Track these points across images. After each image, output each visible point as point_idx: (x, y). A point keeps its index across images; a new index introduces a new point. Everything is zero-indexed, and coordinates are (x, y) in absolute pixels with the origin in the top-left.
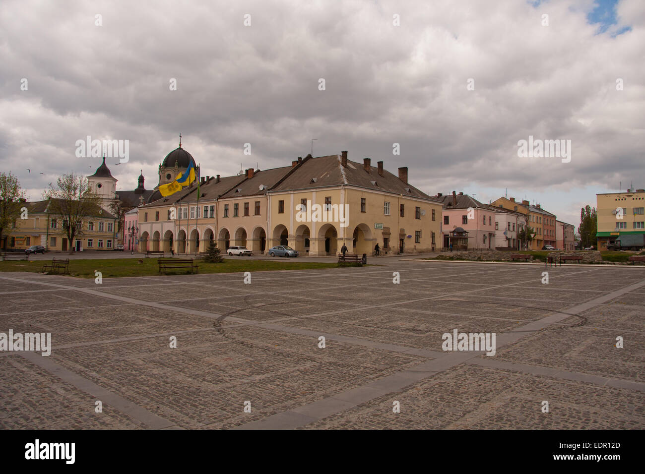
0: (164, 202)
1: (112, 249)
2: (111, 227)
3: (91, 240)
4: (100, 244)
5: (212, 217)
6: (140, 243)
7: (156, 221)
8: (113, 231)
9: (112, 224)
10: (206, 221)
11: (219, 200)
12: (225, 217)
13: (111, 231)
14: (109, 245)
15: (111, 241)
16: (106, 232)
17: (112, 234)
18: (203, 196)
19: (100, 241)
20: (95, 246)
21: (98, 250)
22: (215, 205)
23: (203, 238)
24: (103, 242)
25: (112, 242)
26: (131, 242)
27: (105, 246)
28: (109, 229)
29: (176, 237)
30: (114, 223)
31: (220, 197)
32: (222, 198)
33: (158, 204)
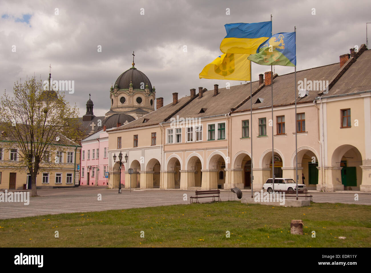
0: (144, 122)
1: (73, 185)
2: (72, 157)
3: (46, 175)
4: (58, 179)
5: (221, 138)
6: (112, 176)
7: (134, 147)
8: (73, 162)
9: (72, 153)
10: (212, 144)
11: (232, 115)
12: (243, 138)
13: (71, 162)
14: (69, 179)
15: (70, 175)
16: (65, 164)
17: (72, 166)
18: (202, 111)
19: (57, 175)
20: (52, 181)
21: (54, 187)
22: (225, 122)
23: (207, 168)
24: (61, 176)
25: (72, 177)
26: (91, 174)
27: (64, 182)
28: (68, 159)
29: (165, 167)
30: (74, 152)
31: (233, 110)
32: (237, 112)
33: (136, 126)
